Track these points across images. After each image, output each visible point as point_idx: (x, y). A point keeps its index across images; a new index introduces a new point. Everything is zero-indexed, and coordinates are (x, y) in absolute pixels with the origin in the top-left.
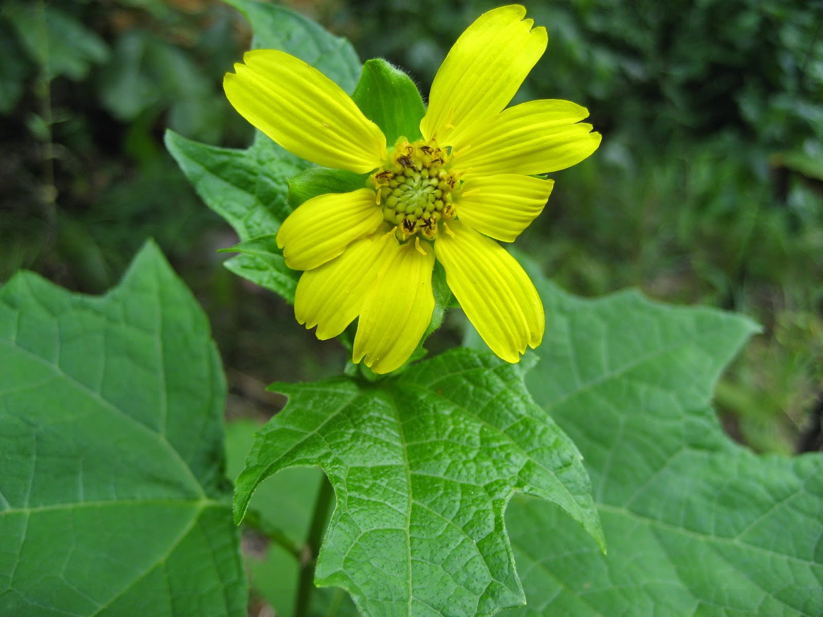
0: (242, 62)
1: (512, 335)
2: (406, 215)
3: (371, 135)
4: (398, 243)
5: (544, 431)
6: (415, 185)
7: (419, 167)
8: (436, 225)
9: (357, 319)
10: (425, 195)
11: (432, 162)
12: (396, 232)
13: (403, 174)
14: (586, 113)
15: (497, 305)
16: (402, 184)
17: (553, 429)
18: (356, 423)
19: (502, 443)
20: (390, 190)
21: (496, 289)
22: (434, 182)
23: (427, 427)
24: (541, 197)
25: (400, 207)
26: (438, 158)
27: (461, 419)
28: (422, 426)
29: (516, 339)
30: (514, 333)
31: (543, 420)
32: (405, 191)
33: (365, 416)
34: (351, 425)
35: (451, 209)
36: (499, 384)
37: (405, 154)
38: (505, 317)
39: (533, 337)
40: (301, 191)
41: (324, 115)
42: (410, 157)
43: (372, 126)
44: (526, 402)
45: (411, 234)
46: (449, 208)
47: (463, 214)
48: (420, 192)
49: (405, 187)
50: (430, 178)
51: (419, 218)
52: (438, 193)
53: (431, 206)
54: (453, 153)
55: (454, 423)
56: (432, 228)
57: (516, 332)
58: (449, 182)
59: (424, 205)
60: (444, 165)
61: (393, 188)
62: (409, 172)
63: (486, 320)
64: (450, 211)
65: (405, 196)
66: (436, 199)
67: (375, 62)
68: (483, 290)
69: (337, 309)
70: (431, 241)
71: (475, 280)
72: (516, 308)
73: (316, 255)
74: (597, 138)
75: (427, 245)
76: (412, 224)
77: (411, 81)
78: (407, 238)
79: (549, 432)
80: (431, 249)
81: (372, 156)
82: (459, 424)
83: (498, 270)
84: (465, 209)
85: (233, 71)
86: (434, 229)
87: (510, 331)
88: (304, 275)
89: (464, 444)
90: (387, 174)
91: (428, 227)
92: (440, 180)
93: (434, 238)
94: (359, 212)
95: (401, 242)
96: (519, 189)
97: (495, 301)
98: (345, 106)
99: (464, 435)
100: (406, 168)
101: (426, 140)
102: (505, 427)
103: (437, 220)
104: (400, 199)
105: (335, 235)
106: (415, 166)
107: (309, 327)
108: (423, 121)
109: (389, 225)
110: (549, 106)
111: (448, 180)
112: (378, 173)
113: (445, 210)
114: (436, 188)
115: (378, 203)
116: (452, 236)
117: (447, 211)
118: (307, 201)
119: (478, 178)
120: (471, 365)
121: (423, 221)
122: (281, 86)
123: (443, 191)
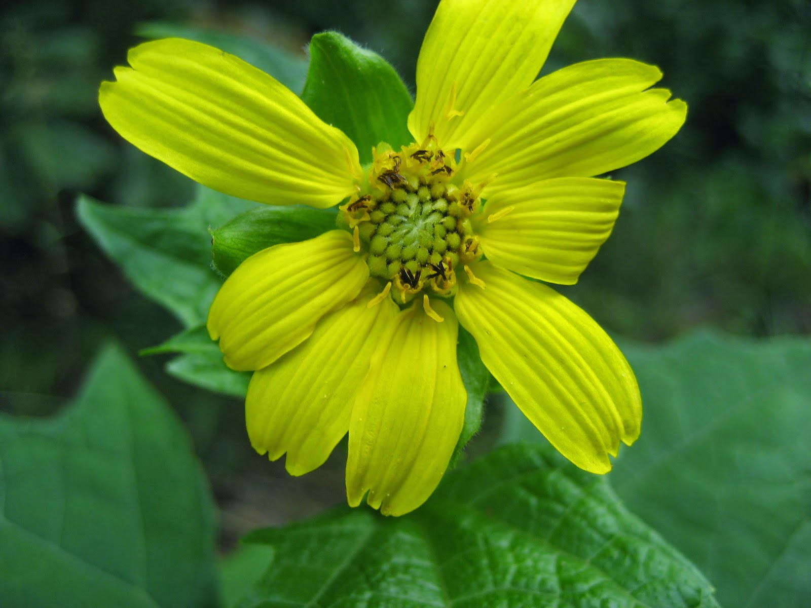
0: (125, 64)
1: (596, 430)
2: (404, 262)
3: (335, 147)
4: (397, 308)
5: (650, 557)
6: (411, 213)
7: (415, 184)
8: (453, 272)
9: (346, 437)
10: (430, 227)
11: (434, 173)
12: (391, 290)
13: (391, 200)
14: (657, 74)
15: (566, 386)
16: (390, 215)
17: (663, 551)
18: (373, 580)
19: (593, 583)
20: (372, 227)
21: (561, 361)
22: (441, 204)
23: (478, 572)
24: (608, 208)
25: (393, 251)
26: (441, 166)
27: (526, 550)
28: (470, 570)
29: (603, 436)
30: (597, 426)
31: (646, 539)
32: (398, 225)
33: (385, 567)
34: (365, 586)
35: (473, 243)
36: (572, 490)
37: (389, 166)
38: (581, 404)
39: (627, 427)
40: (235, 246)
41: (257, 124)
42: (397, 172)
43: (334, 132)
44: (615, 514)
45: (414, 291)
46: (470, 242)
47: (493, 250)
48: (421, 223)
49: (396, 219)
50: (434, 200)
51: (423, 265)
52: (449, 221)
53: (441, 244)
54: (465, 156)
55: (519, 559)
56: (447, 277)
57: (601, 424)
58: (464, 201)
59: (430, 244)
60: (453, 174)
61: (378, 224)
62: (400, 194)
63: (550, 411)
64: (472, 247)
65: (397, 233)
66: (448, 231)
67: (327, 37)
68: (541, 365)
69: (311, 426)
70: (449, 298)
71: (526, 351)
72: (596, 387)
73: (268, 345)
74: (679, 108)
75: (443, 305)
76: (414, 276)
77: (386, 64)
78: (410, 298)
79: (658, 556)
80: (450, 310)
81: (338, 178)
82: (524, 560)
83: (561, 331)
84: (494, 243)
85: (112, 78)
86: (450, 279)
87: (592, 425)
88: (256, 376)
89: (537, 592)
90: (364, 202)
91: (440, 277)
92: (449, 201)
93: (452, 294)
94: (329, 268)
95: (402, 307)
96: (575, 199)
97: (562, 381)
98: (286, 106)
99: (533, 578)
100: (393, 187)
101: (419, 141)
102: (592, 554)
103: (453, 263)
104: (390, 239)
105: (294, 309)
106: (406, 182)
107: (274, 458)
108: (411, 117)
109: (378, 282)
110: (599, 70)
111: (463, 198)
112: (351, 202)
113: (464, 247)
114: (445, 214)
115: (357, 249)
116: (481, 286)
117: (468, 248)
118: (245, 261)
119: (509, 192)
120: (528, 468)
121: (431, 267)
122: (185, 89)
123: (457, 219)
